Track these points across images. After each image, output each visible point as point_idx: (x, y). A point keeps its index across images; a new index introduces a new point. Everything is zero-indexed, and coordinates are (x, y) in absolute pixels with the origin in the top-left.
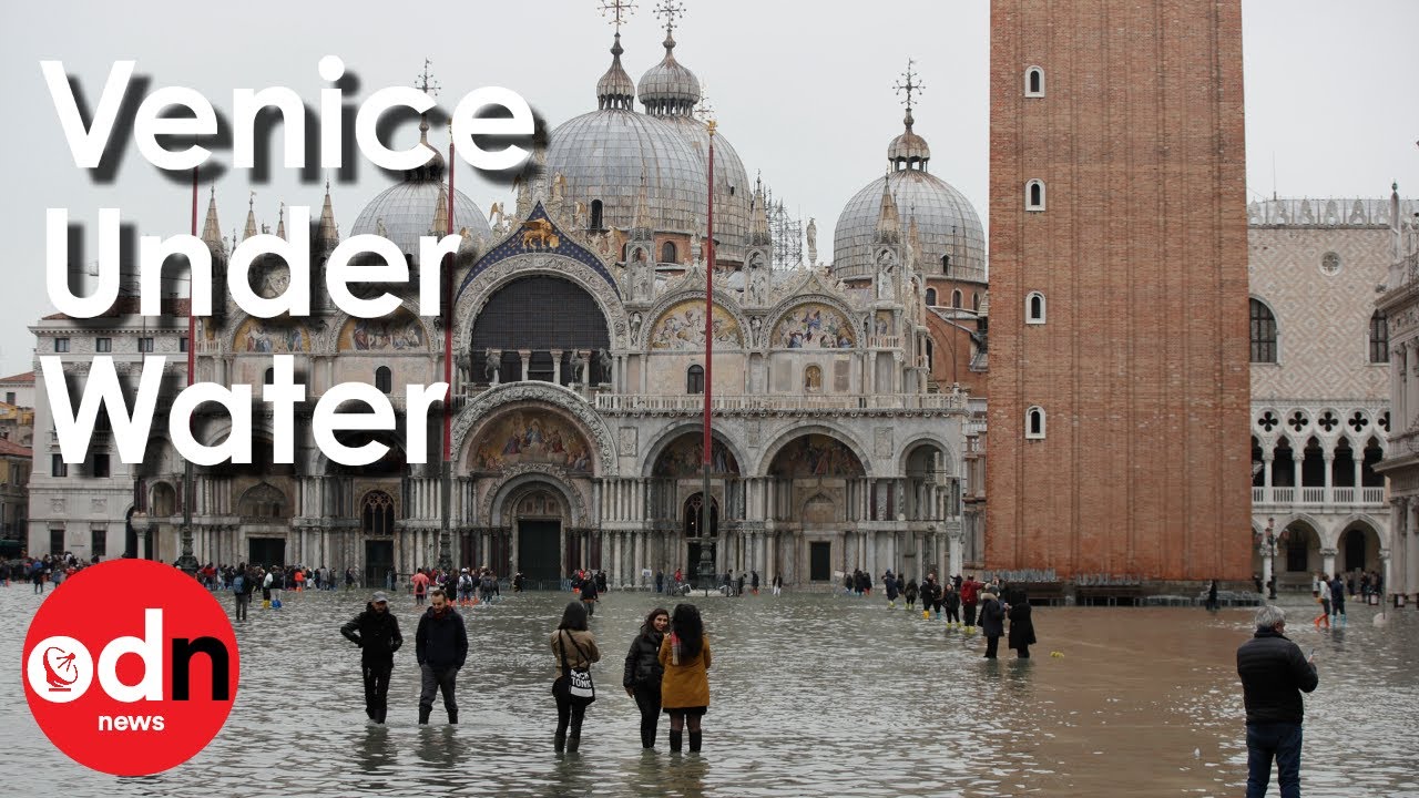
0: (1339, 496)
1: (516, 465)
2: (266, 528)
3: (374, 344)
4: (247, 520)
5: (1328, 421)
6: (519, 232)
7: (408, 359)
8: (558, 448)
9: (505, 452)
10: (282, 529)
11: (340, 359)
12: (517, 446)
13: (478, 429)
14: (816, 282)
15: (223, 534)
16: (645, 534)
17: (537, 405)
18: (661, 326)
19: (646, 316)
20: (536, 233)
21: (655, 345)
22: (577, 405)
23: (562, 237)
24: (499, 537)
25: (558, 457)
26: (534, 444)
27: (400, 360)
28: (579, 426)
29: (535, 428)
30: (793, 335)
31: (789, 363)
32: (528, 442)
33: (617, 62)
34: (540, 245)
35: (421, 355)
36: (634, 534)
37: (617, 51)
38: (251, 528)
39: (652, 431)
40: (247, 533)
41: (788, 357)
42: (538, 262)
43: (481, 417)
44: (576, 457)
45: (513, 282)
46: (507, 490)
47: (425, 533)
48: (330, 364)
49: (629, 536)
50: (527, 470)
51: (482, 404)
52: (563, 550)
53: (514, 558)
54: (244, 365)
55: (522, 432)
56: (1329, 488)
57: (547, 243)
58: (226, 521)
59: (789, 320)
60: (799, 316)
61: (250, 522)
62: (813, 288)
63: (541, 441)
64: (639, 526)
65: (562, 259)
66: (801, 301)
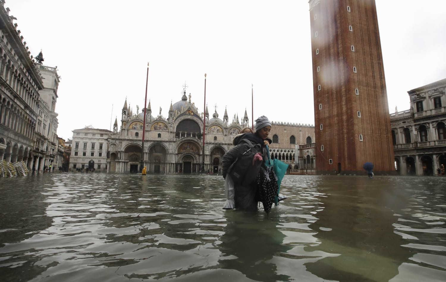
0: (286, 161)
1: (185, 152)
2: (134, 163)
3: (158, 129)
4: (130, 161)
5: (285, 151)
6: (186, 111)
7: (164, 132)
8: (192, 149)
9: (183, 150)
10: (137, 163)
11: (151, 131)
12: (185, 149)
13: (180, 145)
14: (236, 124)
15: (125, 164)
16: (209, 164)
17: (190, 141)
18: (210, 129)
19: (208, 128)
20: (189, 112)
21: (209, 133)
22: (198, 141)
23: (194, 113)
24: (181, 164)
25: (192, 151)
26: (188, 148)
27: (163, 132)
28: (198, 145)
29: (189, 146)
30: (231, 132)
31: (231, 137)
32: (187, 148)
33: (185, 94)
34: (190, 114)
35: (167, 132)
36: (208, 164)
37: (185, 93)
38: (131, 162)
39: (211, 146)
40: (130, 163)
41: (230, 136)
42: (189, 117)
43: (181, 143)
44: (196, 151)
45: (184, 120)
46: (183, 156)
47: (169, 164)
48: (149, 132)
49: (207, 165)
50: (187, 153)
51: (181, 140)
52: (192, 167)
53: (183, 169)
54: (131, 131)
55: (186, 146)
56: (285, 160)
57: (191, 114)
58: (126, 161)
59: (231, 130)
60: (233, 129)
61: (131, 161)
62: (235, 125)
63: (189, 148)
64: (209, 163)
65: (193, 117)
66: (233, 127)
